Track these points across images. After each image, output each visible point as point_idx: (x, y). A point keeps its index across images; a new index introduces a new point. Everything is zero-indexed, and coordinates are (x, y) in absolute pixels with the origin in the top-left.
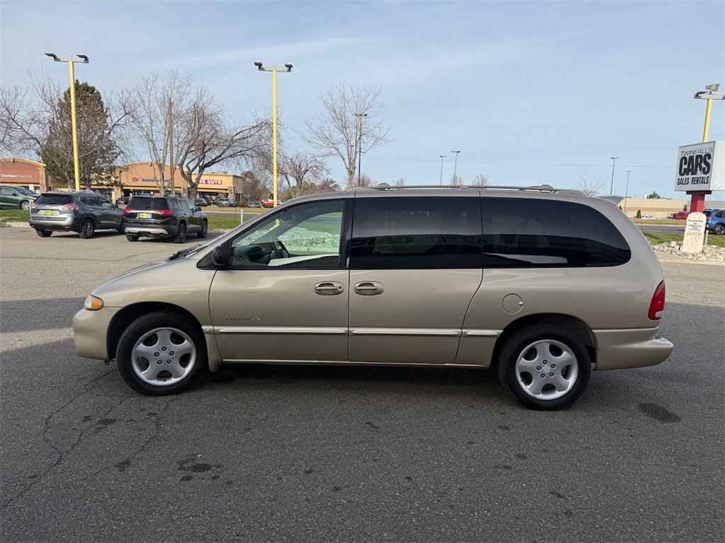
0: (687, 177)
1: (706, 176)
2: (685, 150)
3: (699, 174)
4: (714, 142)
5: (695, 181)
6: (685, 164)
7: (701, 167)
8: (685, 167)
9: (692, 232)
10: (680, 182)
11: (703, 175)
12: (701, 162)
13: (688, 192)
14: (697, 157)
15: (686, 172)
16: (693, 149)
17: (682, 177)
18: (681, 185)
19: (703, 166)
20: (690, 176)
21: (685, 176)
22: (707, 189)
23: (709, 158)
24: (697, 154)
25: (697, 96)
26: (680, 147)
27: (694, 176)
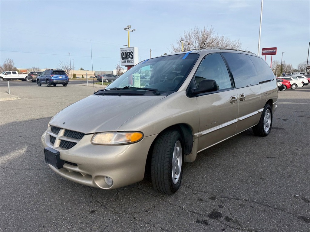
0: (125, 60)
1: (132, 60)
2: (123, 50)
3: (129, 59)
4: (133, 47)
5: (128, 62)
6: (124, 55)
7: (130, 56)
8: (124, 56)
9: (137, 80)
10: (123, 62)
11: (131, 60)
12: (129, 55)
13: (126, 66)
14: (128, 52)
15: (124, 58)
16: (126, 49)
17: (123, 60)
18: (123, 63)
19: (131, 56)
20: (126, 60)
21: (124, 60)
22: (133, 65)
23: (132, 53)
24: (127, 51)
25: (125, 29)
26: (121, 49)
27: (128, 60)
